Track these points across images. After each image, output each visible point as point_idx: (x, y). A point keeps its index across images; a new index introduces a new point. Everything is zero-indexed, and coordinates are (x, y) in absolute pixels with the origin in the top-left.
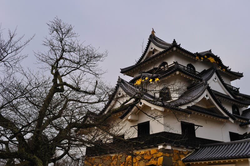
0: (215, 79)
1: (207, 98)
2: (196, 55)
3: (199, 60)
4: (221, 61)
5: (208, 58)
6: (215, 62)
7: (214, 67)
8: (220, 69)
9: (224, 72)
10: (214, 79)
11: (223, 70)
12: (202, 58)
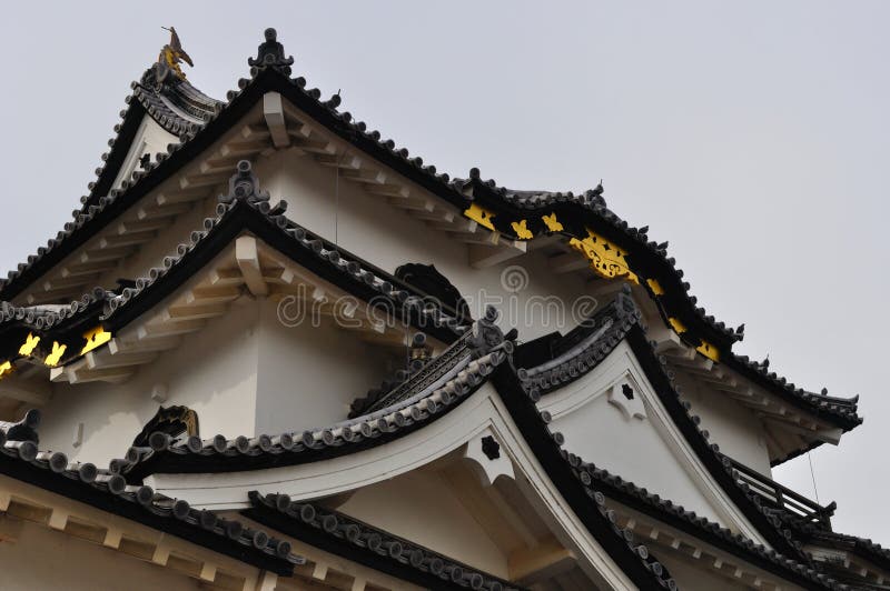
0: (628, 392)
1: (495, 469)
2: (470, 194)
3: (495, 239)
4: (680, 273)
5: (574, 241)
6: (633, 276)
7: (620, 306)
8: (677, 340)
9: (709, 366)
10: (619, 396)
11: (702, 349)
12: (521, 229)
